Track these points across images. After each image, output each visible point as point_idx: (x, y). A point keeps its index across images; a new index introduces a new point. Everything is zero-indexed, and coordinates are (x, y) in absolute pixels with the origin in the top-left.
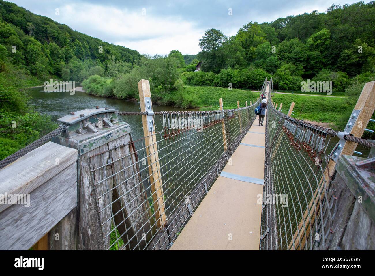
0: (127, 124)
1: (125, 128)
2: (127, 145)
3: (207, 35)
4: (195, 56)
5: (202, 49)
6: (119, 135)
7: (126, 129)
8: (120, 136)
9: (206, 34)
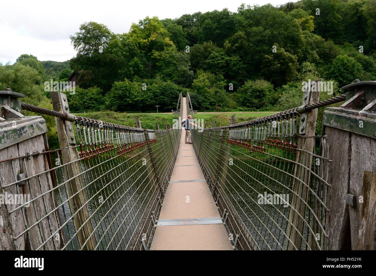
0: (41, 118)
1: (40, 122)
2: (42, 154)
3: (83, 31)
4: (66, 63)
5: (77, 52)
6: (33, 132)
7: (41, 125)
8: (35, 134)
9: (81, 29)
